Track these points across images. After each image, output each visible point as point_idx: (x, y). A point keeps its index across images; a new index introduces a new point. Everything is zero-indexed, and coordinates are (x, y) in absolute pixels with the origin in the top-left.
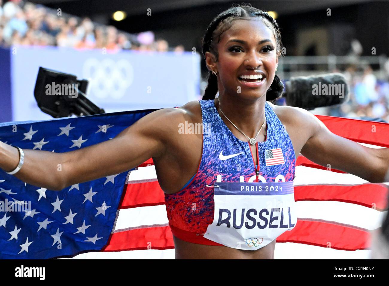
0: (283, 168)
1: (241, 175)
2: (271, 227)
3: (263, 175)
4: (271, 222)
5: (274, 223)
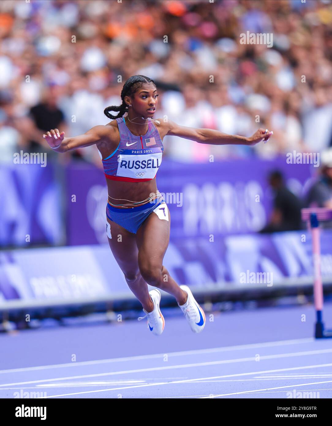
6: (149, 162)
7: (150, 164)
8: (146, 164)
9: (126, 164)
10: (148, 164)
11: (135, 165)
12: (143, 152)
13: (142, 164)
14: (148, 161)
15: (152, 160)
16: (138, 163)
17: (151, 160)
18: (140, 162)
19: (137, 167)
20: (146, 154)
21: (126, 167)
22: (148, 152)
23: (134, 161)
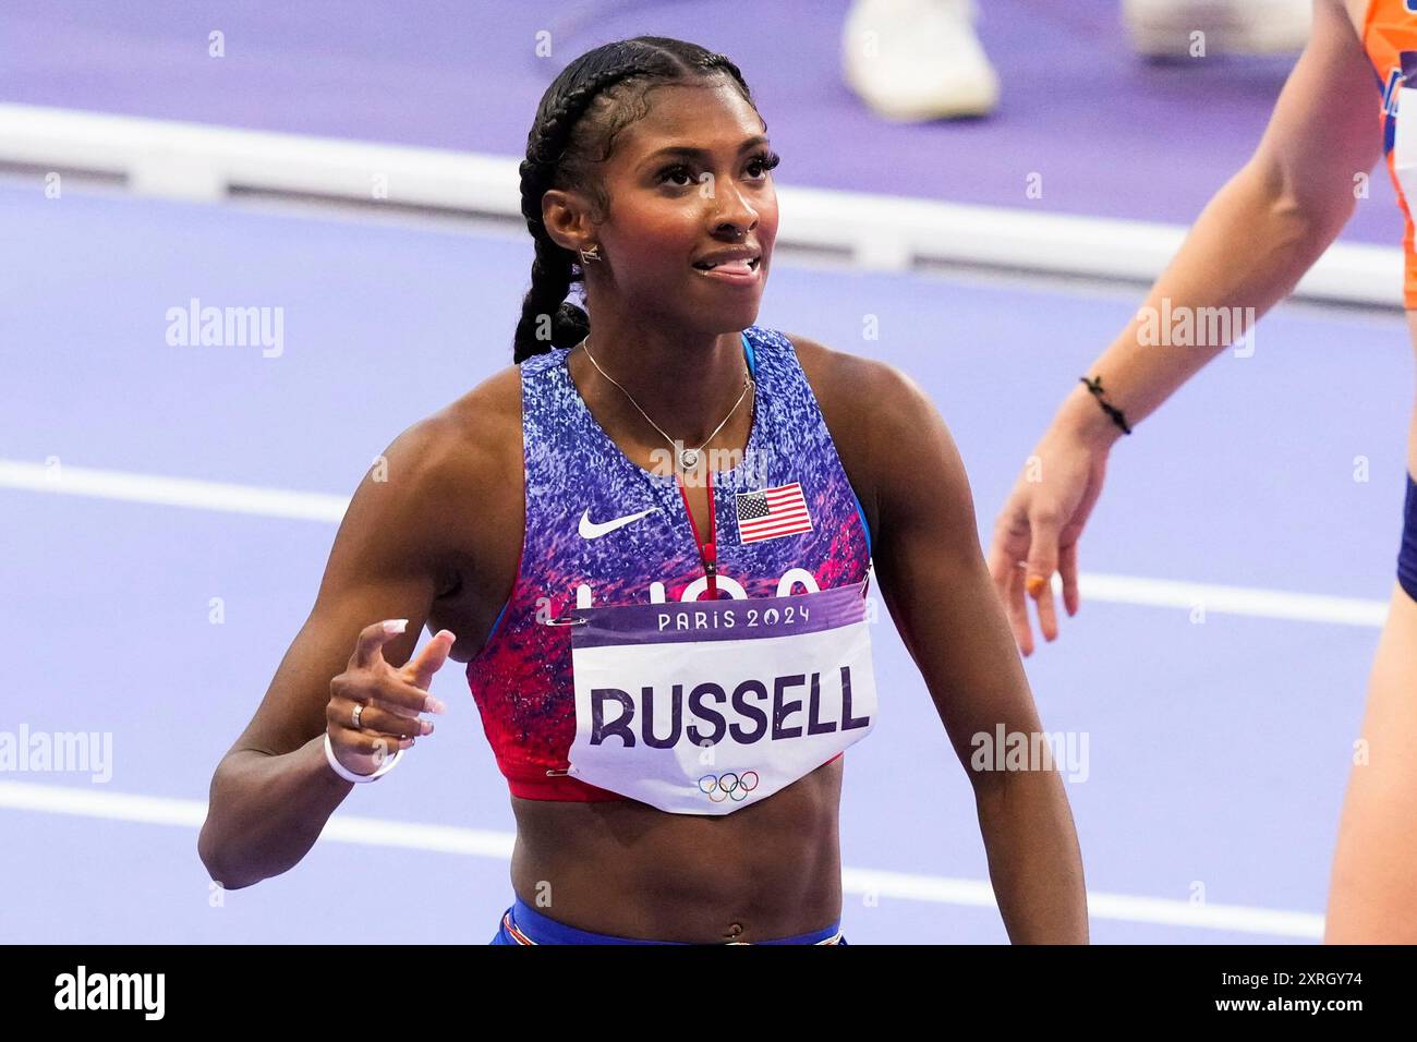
0: (805, 545)
1: (654, 579)
2: (779, 734)
3: (734, 574)
4: (778, 720)
5: (790, 722)
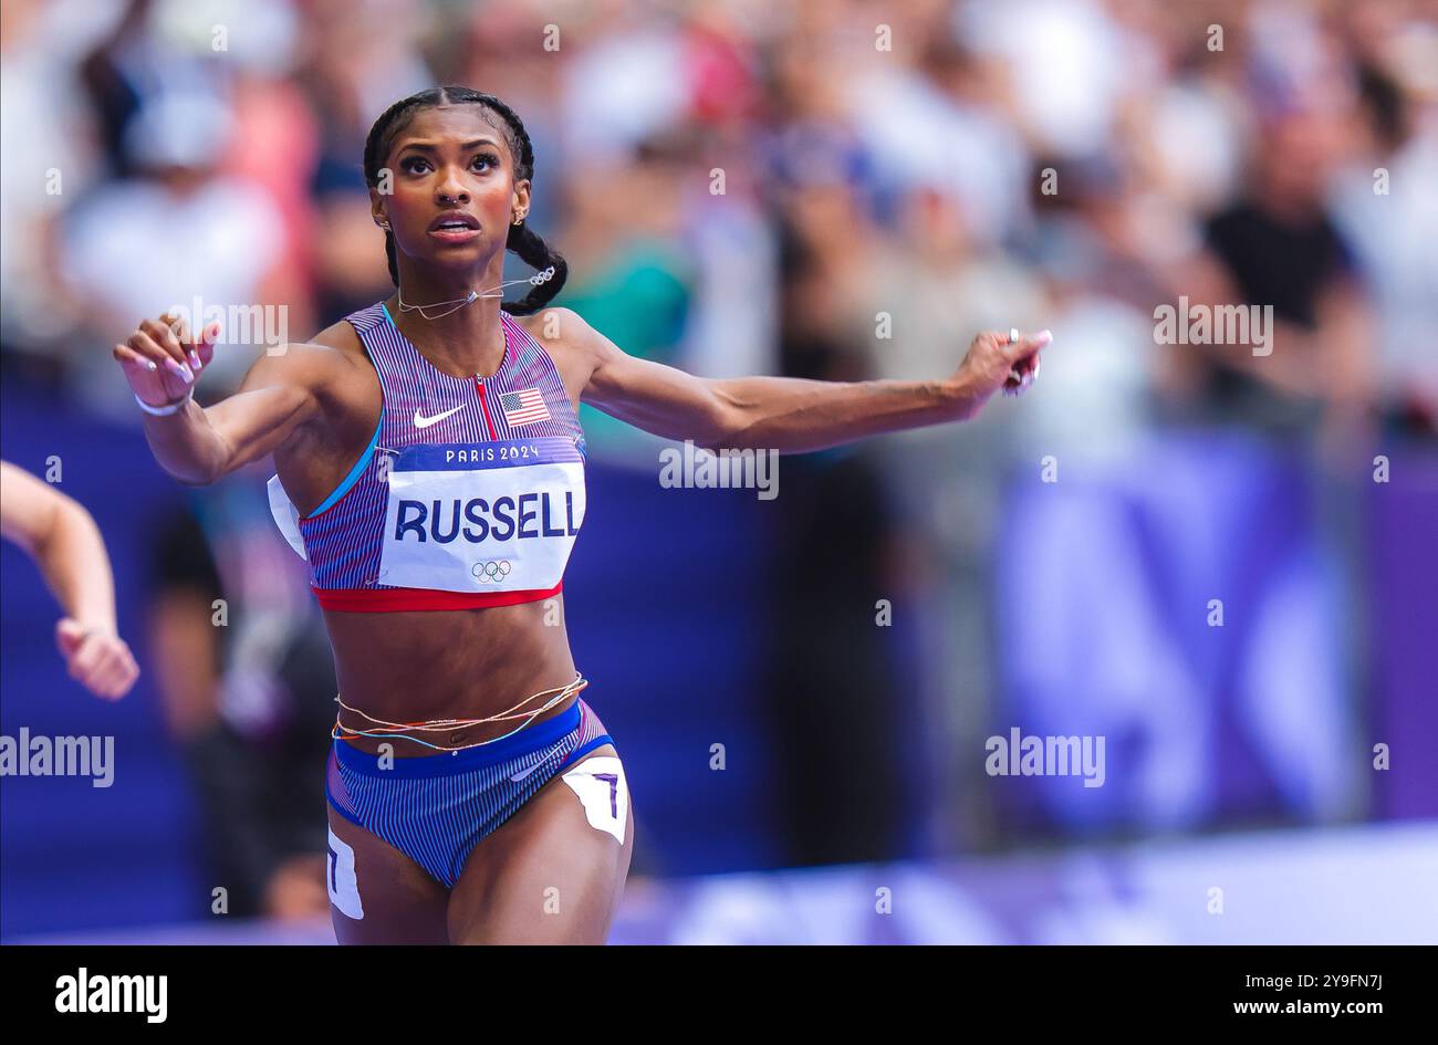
6: (529, 507)
7: (532, 515)
8: (514, 515)
9: (422, 518)
10: (524, 518)
11: (464, 522)
12: (497, 454)
13: (498, 515)
14: (523, 498)
15: (540, 498)
16: (477, 511)
17: (533, 497)
18: (486, 509)
19: (477, 530)
20: (509, 464)
21: (422, 538)
22: (521, 454)
23: (457, 504)
